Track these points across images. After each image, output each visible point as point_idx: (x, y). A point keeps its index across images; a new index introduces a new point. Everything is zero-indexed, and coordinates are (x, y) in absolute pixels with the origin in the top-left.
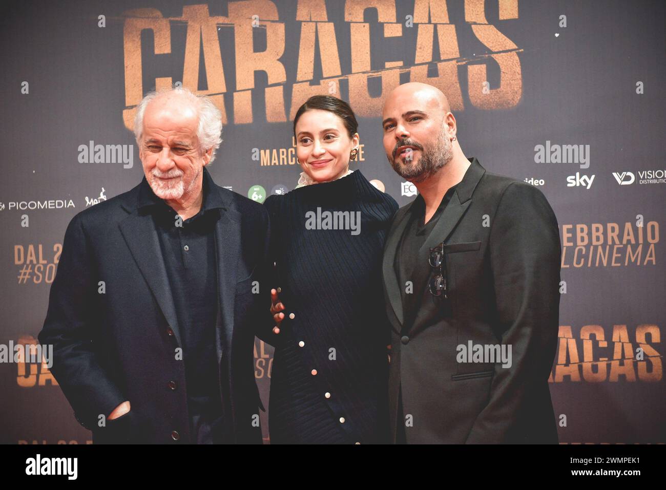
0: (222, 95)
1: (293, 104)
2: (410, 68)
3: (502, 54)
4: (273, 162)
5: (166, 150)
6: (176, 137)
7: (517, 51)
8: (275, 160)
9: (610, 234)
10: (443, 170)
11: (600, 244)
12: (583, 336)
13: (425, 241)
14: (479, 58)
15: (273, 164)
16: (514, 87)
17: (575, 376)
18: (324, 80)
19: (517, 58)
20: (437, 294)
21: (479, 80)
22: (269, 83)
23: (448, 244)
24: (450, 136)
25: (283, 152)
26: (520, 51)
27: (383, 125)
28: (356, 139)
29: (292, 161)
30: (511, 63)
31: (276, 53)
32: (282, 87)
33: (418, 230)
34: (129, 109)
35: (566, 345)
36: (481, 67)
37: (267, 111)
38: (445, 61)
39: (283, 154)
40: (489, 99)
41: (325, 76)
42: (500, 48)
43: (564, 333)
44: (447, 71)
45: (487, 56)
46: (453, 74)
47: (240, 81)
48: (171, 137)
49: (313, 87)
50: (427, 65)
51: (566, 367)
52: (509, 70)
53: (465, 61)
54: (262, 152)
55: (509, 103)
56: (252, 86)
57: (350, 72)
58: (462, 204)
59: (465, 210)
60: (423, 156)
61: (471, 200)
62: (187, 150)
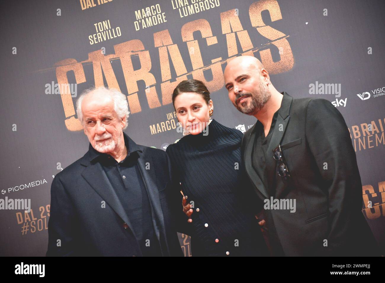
1: (163, 95)
2: (226, 60)
3: (277, 41)
4: (158, 131)
5: (99, 122)
6: (103, 113)
7: (286, 37)
8: (159, 129)
9: (363, 130)
10: (268, 104)
11: (359, 137)
14: (264, 46)
15: (158, 132)
16: (289, 58)
18: (178, 78)
19: (287, 41)
20: (283, 175)
21: (267, 58)
22: (147, 86)
23: (283, 144)
24: (267, 83)
25: (163, 124)
26: (288, 37)
28: (211, 103)
29: (169, 128)
30: (284, 45)
31: (147, 68)
32: (155, 87)
34: (68, 119)
36: (267, 51)
37: (148, 102)
38: (249, 50)
39: (163, 125)
40: (275, 67)
41: (178, 75)
42: (276, 37)
45: (269, 44)
47: (129, 89)
48: (100, 114)
49: (172, 83)
52: (284, 49)
53: (257, 49)
54: (151, 126)
55: (288, 67)
56: (137, 90)
57: (192, 70)
58: (284, 120)
59: (287, 122)
60: (253, 99)
61: (289, 116)
62: (111, 120)
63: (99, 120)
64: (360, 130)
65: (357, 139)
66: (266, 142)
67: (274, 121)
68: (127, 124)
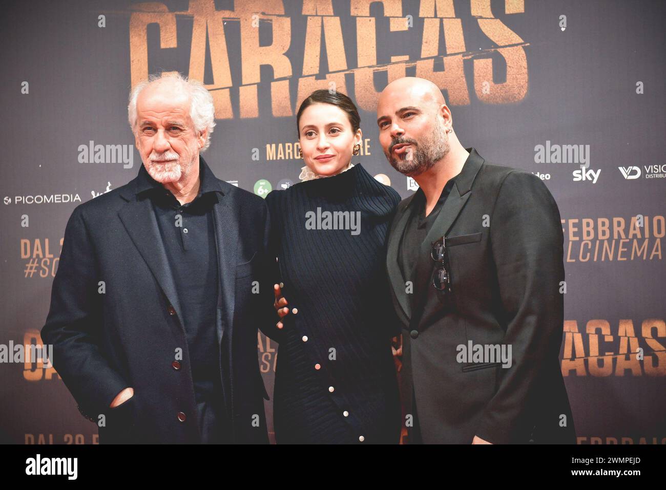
0: (228, 89)
1: (299, 98)
2: (416, 62)
3: (508, 48)
4: (279, 156)
5: (161, 131)
6: (170, 117)
7: (523, 45)
8: (281, 154)
9: (616, 229)
10: (440, 163)
11: (606, 238)
12: (589, 330)
13: (427, 234)
14: (485, 52)
15: (278, 159)
16: (520, 81)
17: (581, 370)
18: (330, 75)
19: (523, 52)
20: (440, 287)
21: (485, 74)
22: (275, 77)
23: (450, 237)
24: (446, 129)
25: (289, 146)
26: (526, 45)
27: (378, 123)
28: (359, 134)
30: (517, 57)
31: (282, 47)
32: (288, 81)
33: (420, 223)
35: (572, 340)
36: (487, 61)
37: (273, 105)
38: (451, 55)
39: (289, 149)
40: (495, 93)
41: (331, 70)
42: (507, 42)
43: (570, 328)
44: (453, 65)
45: (493, 50)
46: (459, 68)
47: (246, 76)
48: (166, 118)
49: (319, 81)
50: (433, 59)
51: (572, 362)
52: (515, 64)
53: (471, 55)
54: (268, 146)
55: (515, 97)
56: (258, 80)
57: (356, 66)
58: (461, 196)
59: (465, 202)
60: (418, 151)
61: (471, 192)
62: (181, 130)
63: (162, 127)
64: (611, 228)
65: (602, 242)
66: (425, 226)
67: (445, 194)
68: (209, 143)
